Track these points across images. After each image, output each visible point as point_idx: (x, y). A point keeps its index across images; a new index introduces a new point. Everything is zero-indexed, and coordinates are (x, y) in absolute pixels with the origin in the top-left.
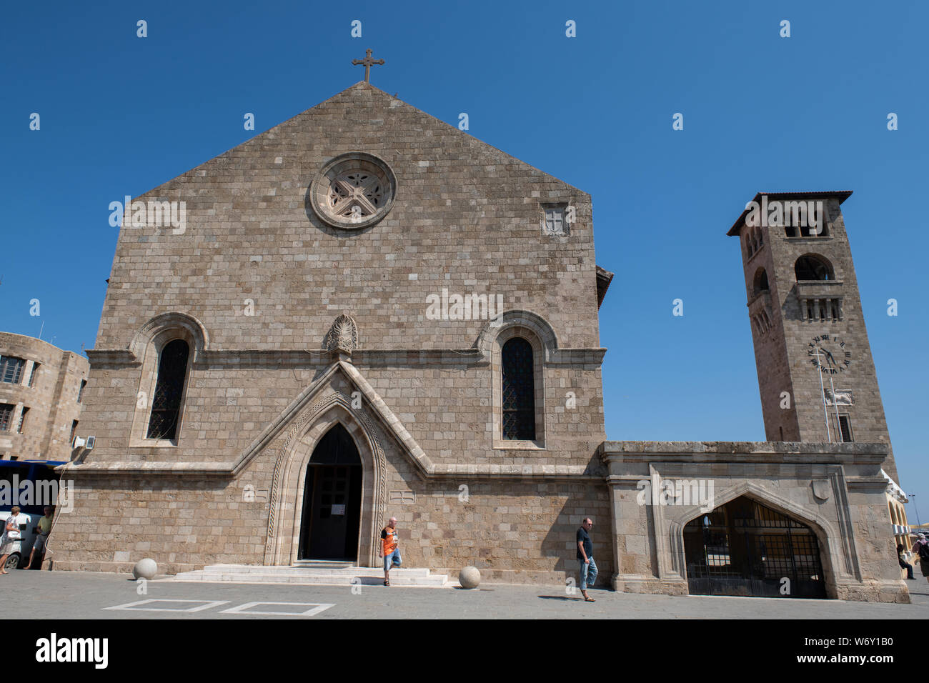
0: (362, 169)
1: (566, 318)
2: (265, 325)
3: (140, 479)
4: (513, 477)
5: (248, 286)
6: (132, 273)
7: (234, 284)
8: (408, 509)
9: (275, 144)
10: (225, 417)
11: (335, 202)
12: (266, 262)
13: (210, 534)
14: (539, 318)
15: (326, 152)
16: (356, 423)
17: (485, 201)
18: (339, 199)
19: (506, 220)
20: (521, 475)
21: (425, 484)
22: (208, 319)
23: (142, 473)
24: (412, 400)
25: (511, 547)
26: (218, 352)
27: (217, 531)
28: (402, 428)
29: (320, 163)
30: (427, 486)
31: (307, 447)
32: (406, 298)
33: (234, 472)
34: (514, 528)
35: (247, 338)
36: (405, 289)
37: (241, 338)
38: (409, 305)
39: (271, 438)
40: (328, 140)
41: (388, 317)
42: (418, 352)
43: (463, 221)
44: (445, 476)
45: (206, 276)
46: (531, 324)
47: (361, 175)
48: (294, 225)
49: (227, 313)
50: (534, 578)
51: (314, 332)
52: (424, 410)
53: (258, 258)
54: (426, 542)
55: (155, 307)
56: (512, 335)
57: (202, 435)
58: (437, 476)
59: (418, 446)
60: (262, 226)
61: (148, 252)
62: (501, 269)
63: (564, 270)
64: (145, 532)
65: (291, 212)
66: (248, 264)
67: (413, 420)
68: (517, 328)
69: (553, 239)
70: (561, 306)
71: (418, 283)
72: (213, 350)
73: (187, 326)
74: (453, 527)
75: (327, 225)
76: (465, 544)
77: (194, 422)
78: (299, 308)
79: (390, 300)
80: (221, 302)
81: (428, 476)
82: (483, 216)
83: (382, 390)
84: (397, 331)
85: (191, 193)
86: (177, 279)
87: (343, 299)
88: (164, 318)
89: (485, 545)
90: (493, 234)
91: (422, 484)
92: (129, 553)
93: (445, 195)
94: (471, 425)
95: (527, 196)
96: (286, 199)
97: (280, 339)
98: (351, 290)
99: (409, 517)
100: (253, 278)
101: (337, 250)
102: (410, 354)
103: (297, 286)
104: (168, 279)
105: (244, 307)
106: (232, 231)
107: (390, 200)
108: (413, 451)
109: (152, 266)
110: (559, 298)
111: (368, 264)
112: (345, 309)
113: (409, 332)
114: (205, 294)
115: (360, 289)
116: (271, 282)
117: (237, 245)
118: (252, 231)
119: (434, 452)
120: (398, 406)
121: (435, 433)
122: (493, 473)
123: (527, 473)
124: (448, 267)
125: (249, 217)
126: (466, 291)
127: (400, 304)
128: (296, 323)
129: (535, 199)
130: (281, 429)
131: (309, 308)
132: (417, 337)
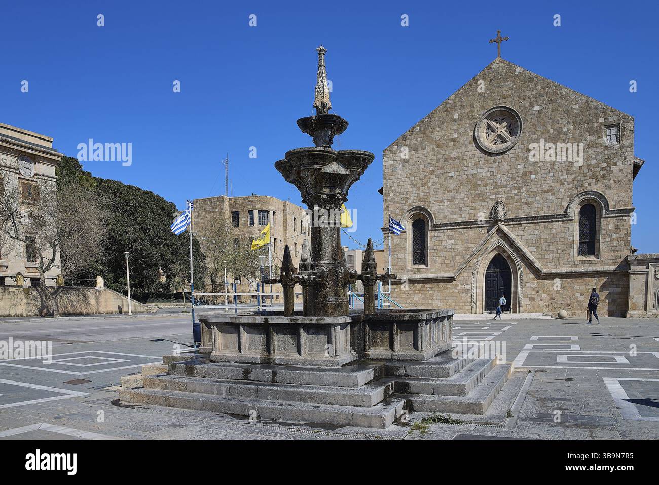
1: (615, 192)
2: (460, 209)
3: (415, 282)
4: (583, 273)
5: (449, 189)
7: (442, 189)
8: (534, 289)
9: (453, 107)
10: (447, 254)
11: (488, 136)
12: (457, 176)
13: (447, 302)
14: (600, 194)
16: (508, 253)
17: (572, 127)
18: (490, 134)
19: (584, 139)
20: (587, 272)
22: (433, 208)
23: (416, 279)
24: (534, 240)
25: (580, 303)
26: (440, 224)
27: (450, 301)
28: (530, 254)
29: (479, 115)
30: (542, 279)
31: (485, 265)
32: (530, 188)
33: (455, 277)
34: (582, 295)
35: (452, 216)
36: (529, 184)
37: (450, 216)
38: (531, 192)
39: (469, 262)
40: (481, 100)
41: (521, 199)
42: (537, 216)
43: (559, 142)
44: (550, 274)
45: (428, 186)
46: (595, 197)
47: (501, 118)
48: (469, 153)
49: (441, 204)
51: (484, 211)
52: (540, 245)
53: (453, 174)
54: (542, 302)
55: (407, 204)
56: (585, 203)
58: (546, 274)
59: (538, 262)
60: (452, 156)
61: (399, 176)
62: (580, 168)
63: (615, 164)
65: (467, 146)
66: (448, 178)
67: (535, 250)
68: (588, 200)
69: (610, 147)
70: (613, 186)
71: (536, 179)
72: (438, 223)
73: (424, 212)
74: (554, 296)
75: (486, 152)
76: (559, 302)
77: (434, 257)
78: (476, 199)
79: (521, 190)
80: (437, 199)
81: (542, 274)
82: (571, 137)
83: (519, 236)
84: (526, 207)
85: (414, 142)
86: (415, 189)
87: (497, 192)
88: (413, 209)
89: (568, 302)
91: (540, 278)
93: (549, 127)
94: (563, 250)
95: (596, 122)
96: (463, 139)
97: (468, 215)
98: (501, 187)
99: (534, 292)
100: (452, 185)
101: (493, 166)
102: (533, 218)
103: (474, 188)
104: (410, 190)
105: (449, 201)
106: (438, 160)
107: (518, 134)
108: (536, 264)
109: (402, 183)
110: (612, 181)
111: (509, 172)
112: (499, 198)
113: (532, 206)
114: (429, 196)
115: (506, 186)
116: (461, 186)
117: (441, 168)
118: (448, 159)
119: (545, 264)
120: (528, 244)
121: (546, 255)
122: (573, 272)
123: (590, 271)
124: (551, 169)
125: (445, 152)
126: (561, 182)
127: (527, 192)
128: (475, 207)
129: (601, 123)
130: (473, 258)
131: (481, 198)
132: (536, 209)
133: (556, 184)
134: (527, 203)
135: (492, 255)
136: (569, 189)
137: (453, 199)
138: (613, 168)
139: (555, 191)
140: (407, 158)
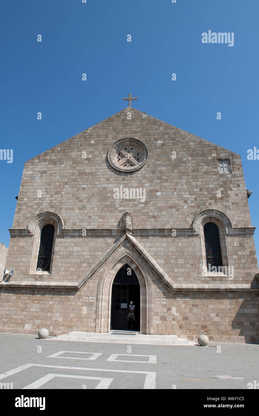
0: (131, 145)
1: (234, 212)
2: (90, 217)
3: (35, 290)
4: (215, 290)
5: (81, 199)
6: (28, 194)
7: (74, 198)
8: (165, 306)
9: (91, 135)
10: (73, 261)
11: (119, 160)
12: (89, 188)
13: (69, 317)
14: (222, 213)
15: (114, 138)
16: (136, 264)
17: (190, 158)
18: (120, 159)
19: (201, 167)
20: (220, 289)
21: (172, 294)
22: (63, 215)
23: (36, 287)
24: (162, 253)
25: (216, 325)
26: (69, 230)
27: (72, 315)
28: (159, 267)
29: (112, 143)
30: (173, 295)
31: (112, 275)
32: (156, 204)
33: (79, 287)
34: (217, 315)
35: (81, 224)
36: (155, 199)
37: (79, 223)
38: (158, 207)
39: (96, 271)
40: (115, 133)
41: (148, 213)
42: (164, 229)
43: (180, 168)
44: (182, 290)
45: (61, 195)
46: (218, 216)
47: (130, 148)
48: (101, 171)
49: (72, 212)
50: (229, 340)
51: (113, 220)
52: (169, 258)
53: (85, 186)
54: (174, 322)
55: (39, 209)
56: (208, 221)
57: (63, 269)
58: (178, 290)
59: (167, 275)
60: (86, 172)
61: (35, 184)
62: (201, 190)
63: (231, 190)
64: (38, 315)
65: (99, 165)
66: (81, 189)
67: (164, 262)
68: (211, 218)
69: (224, 176)
70: (231, 207)
71: (161, 197)
72: (66, 229)
73: (54, 218)
74: (187, 315)
75: (116, 170)
76: (194, 323)
77: (59, 263)
78: (105, 209)
79: (148, 205)
80: (69, 207)
81: (173, 290)
82: (190, 165)
83: (147, 248)
84: (153, 220)
85: (54, 157)
86: (48, 196)
87: (126, 205)
88: (43, 214)
89: (204, 324)
90: (195, 174)
91: (170, 294)
92: (31, 325)
93: (171, 156)
94: (192, 265)
95: (210, 156)
96: (97, 159)
97: (97, 224)
98: (129, 200)
99: (165, 310)
100: (83, 195)
101: (122, 182)
103: (104, 199)
105: (80, 209)
106: (73, 174)
107: (145, 159)
108: (165, 277)
109: (37, 190)
110: (230, 203)
112: (127, 209)
113: (159, 220)
114: (61, 203)
115: (134, 200)
116: (92, 197)
117: (75, 180)
118: (82, 174)
119: (175, 278)
120: (156, 256)
121: (175, 269)
122: (206, 288)
123: (223, 288)
124: (175, 189)
125: (80, 168)
126: (185, 200)
127: (153, 207)
128: (104, 216)
129: (214, 157)
130: (100, 267)
131: (110, 209)
132: (163, 222)
133: (180, 202)
134: (154, 217)
136: (192, 207)
137: (84, 207)
138: (229, 192)
139: (179, 207)
140: (45, 169)
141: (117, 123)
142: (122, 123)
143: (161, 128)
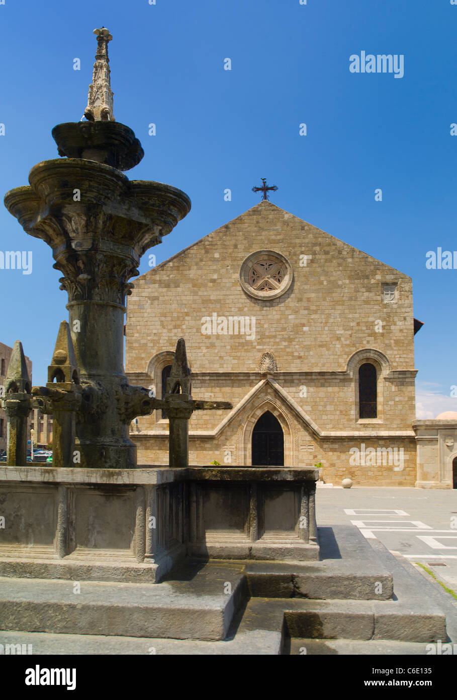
0: (269, 260)
1: (396, 352)
2: (221, 358)
3: (165, 439)
4: (366, 437)
6: (138, 328)
7: (200, 334)
8: (311, 453)
9: (213, 245)
11: (254, 280)
14: (381, 353)
15: (246, 249)
16: (279, 411)
17: (347, 281)
19: (360, 294)
20: (371, 436)
21: (319, 441)
24: (309, 399)
26: (197, 374)
28: (305, 414)
29: (244, 257)
30: (321, 442)
32: (303, 341)
33: (216, 436)
35: (211, 365)
36: (301, 336)
37: (209, 365)
38: (304, 345)
39: (233, 419)
40: (246, 242)
41: (293, 352)
42: (312, 373)
43: (334, 295)
44: (330, 438)
45: (182, 329)
46: (376, 356)
47: (269, 264)
48: (231, 297)
49: (198, 351)
51: (250, 362)
52: (317, 404)
55: (156, 348)
56: (364, 362)
58: (326, 438)
59: (314, 423)
60: (212, 298)
61: (146, 315)
62: (358, 324)
65: (229, 289)
67: (311, 409)
68: (368, 359)
69: (389, 306)
70: (393, 345)
71: (309, 332)
72: (193, 372)
74: (334, 462)
75: (251, 297)
76: (341, 469)
78: (240, 348)
79: (293, 342)
80: (193, 345)
81: (321, 438)
82: (346, 291)
83: (292, 393)
84: (298, 361)
85: (165, 278)
86: (165, 331)
87: (265, 342)
88: (163, 354)
90: (353, 303)
91: (317, 441)
93: (322, 278)
94: (342, 412)
95: (373, 278)
96: (224, 281)
97: (231, 366)
98: (270, 337)
99: (311, 457)
101: (257, 313)
102: (307, 374)
104: (160, 331)
105: (207, 348)
106: (194, 301)
108: (312, 425)
109: (149, 323)
110: (392, 341)
111: (279, 321)
112: (267, 348)
113: (306, 361)
115: (275, 337)
118: (206, 301)
119: (323, 426)
120: (302, 403)
121: (323, 416)
122: (356, 435)
123: (373, 435)
124: (327, 323)
125: (203, 292)
126: (337, 337)
127: (299, 345)
128: (240, 356)
129: (378, 280)
130: (238, 415)
131: (246, 348)
132: (310, 364)
133: (332, 339)
134: (300, 357)
135: (259, 413)
136: (346, 345)
138: (393, 327)
139: (331, 346)
140: (156, 294)
141: (249, 226)
142: (256, 227)
143: (311, 236)
